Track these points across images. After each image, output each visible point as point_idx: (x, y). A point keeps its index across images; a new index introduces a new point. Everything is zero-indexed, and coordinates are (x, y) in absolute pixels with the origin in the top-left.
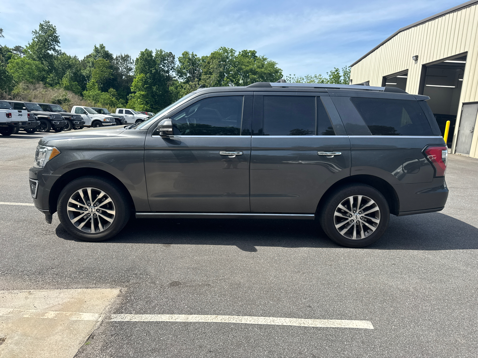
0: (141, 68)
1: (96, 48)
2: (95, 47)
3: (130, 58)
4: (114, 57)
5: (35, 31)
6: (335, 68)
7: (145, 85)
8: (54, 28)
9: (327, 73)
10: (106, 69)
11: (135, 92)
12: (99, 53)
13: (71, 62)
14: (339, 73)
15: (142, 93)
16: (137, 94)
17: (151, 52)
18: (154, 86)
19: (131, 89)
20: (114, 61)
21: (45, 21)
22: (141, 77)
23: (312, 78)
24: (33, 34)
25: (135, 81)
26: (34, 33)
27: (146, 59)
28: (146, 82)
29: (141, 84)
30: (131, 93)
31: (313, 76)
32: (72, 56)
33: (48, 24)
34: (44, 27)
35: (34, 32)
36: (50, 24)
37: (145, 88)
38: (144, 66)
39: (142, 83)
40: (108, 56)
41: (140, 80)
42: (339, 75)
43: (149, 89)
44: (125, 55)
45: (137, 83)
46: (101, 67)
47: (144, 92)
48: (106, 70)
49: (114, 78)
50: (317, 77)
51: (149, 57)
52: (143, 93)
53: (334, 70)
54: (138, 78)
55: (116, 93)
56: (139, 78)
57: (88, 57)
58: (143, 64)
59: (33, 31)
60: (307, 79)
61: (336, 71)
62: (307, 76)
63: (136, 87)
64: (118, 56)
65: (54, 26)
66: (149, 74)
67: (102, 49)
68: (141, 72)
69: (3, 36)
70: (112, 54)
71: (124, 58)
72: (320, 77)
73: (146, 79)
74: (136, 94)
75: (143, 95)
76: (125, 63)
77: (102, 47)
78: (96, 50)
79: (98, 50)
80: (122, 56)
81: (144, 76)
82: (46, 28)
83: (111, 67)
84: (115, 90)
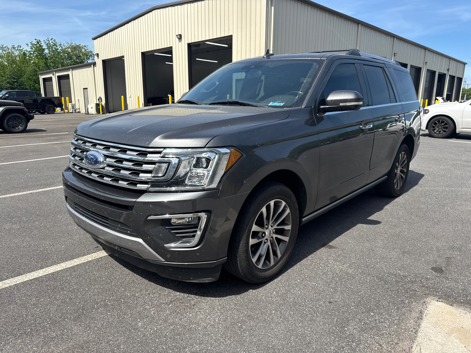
6: (36, 40)
9: (27, 44)
14: (41, 45)
23: (8, 49)
31: (10, 47)
42: (42, 48)
50: (16, 49)
53: (35, 42)
60: (2, 50)
61: (38, 43)
62: (1, 46)
72: (20, 49)
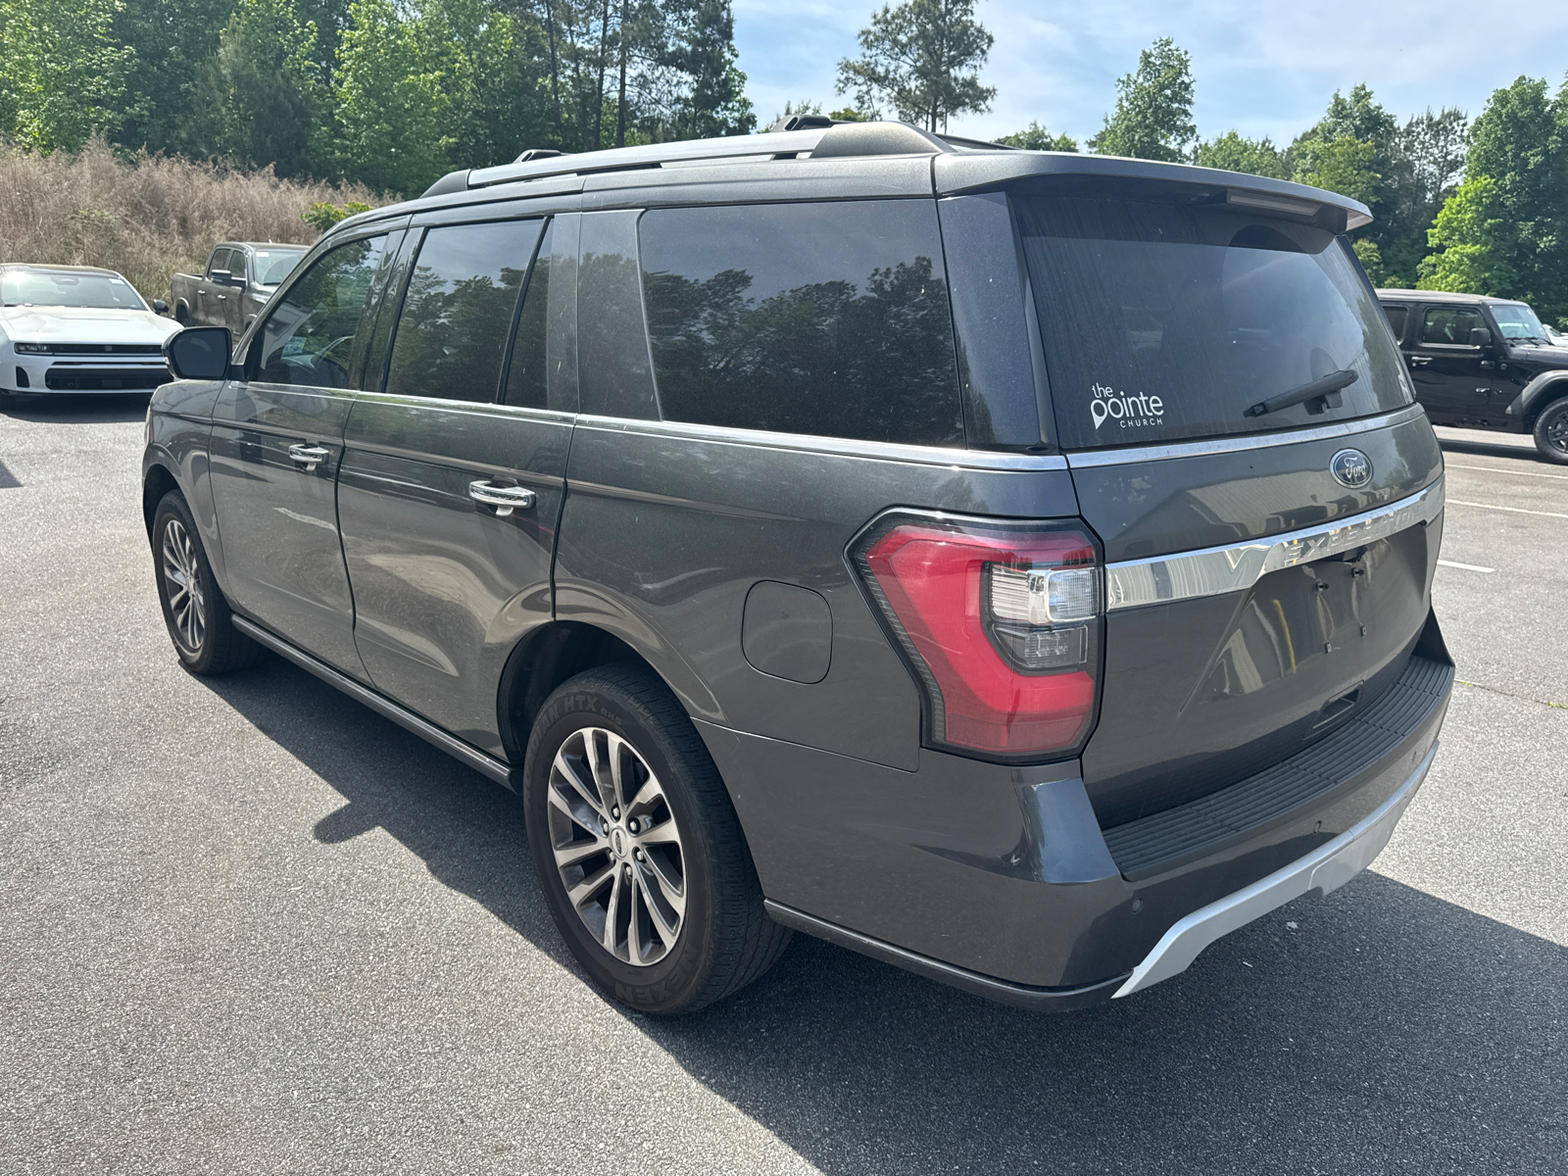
0: (1486, 153)
1: (1338, 102)
2: (1336, 97)
3: (1461, 122)
4: (1401, 124)
5: (1125, 78)
7: (1489, 221)
8: (1183, 56)
10: (1355, 172)
11: (1441, 249)
12: (1345, 117)
13: (1245, 162)
15: (1470, 249)
16: (1451, 255)
17: (1541, 87)
18: (1527, 219)
19: (1430, 239)
20: (1397, 140)
21: (1157, 41)
22: (1475, 189)
24: (1119, 88)
25: (1451, 208)
26: (1121, 85)
27: (1512, 117)
28: (1494, 208)
29: (1472, 218)
30: (1430, 251)
32: (1256, 139)
33: (1166, 49)
34: (1152, 59)
35: (1123, 82)
36: (1170, 47)
37: (1488, 232)
38: (1501, 148)
39: (1477, 211)
40: (1375, 124)
41: (1468, 201)
43: (1503, 233)
44: (1446, 112)
45: (1459, 212)
46: (1338, 168)
47: (1478, 246)
48: (1357, 174)
49: (1381, 202)
51: (1524, 108)
52: (1473, 248)
54: (1462, 194)
55: (1377, 257)
56: (1469, 195)
57: (1306, 137)
58: (1497, 139)
59: (1119, 80)
63: (1448, 228)
64: (1414, 120)
65: (1183, 53)
66: (1513, 173)
67: (1358, 102)
68: (1485, 170)
69: (989, 110)
70: (1391, 116)
71: (1439, 123)
73: (1497, 196)
74: (1443, 256)
75: (1473, 258)
76: (1441, 143)
77: (1361, 95)
78: (1340, 110)
79: (1344, 108)
80: (1431, 119)
81: (1489, 183)
82: (1158, 63)
83: (1380, 164)
84: (1374, 246)
